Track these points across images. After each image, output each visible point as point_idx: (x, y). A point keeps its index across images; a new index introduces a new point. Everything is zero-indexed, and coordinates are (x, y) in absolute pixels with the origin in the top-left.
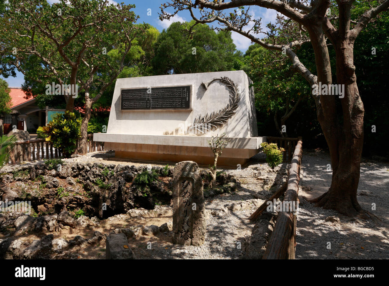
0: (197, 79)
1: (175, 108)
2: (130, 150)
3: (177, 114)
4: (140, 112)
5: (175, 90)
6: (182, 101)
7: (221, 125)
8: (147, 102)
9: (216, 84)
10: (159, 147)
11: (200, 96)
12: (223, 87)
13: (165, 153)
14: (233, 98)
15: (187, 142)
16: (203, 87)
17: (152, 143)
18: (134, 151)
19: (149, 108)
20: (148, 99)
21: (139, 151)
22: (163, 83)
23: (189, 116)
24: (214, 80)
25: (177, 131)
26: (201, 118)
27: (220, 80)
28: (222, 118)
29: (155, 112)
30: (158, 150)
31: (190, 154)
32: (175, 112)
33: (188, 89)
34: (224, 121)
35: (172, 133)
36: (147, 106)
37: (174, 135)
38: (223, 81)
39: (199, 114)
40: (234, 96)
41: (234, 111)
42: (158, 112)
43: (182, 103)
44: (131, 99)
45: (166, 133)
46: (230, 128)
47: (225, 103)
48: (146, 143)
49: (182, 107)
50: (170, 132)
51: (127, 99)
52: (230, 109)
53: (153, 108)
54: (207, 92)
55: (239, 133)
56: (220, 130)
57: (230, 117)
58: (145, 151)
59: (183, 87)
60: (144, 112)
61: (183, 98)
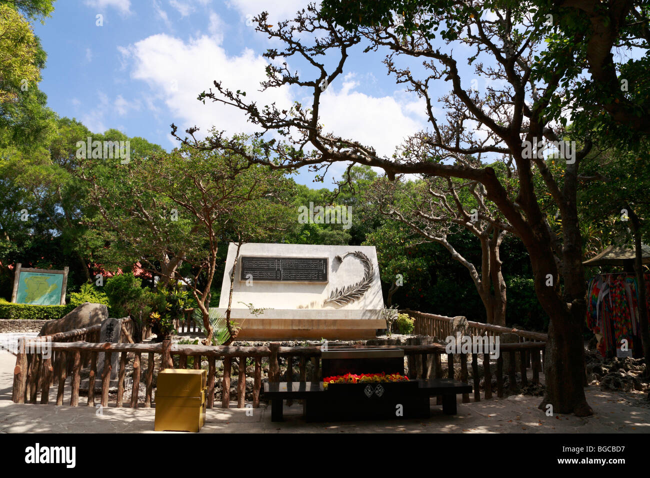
0: (330, 251)
1: (311, 280)
2: (255, 327)
3: (311, 286)
4: (267, 283)
5: (311, 262)
6: (318, 274)
7: (358, 298)
8: (277, 273)
9: (351, 258)
10: (293, 322)
11: (335, 269)
12: (358, 261)
13: (300, 328)
14: (368, 273)
15: (331, 315)
16: (339, 260)
17: (291, 318)
18: (261, 327)
19: (279, 280)
20: (279, 270)
21: (267, 327)
22: (292, 252)
23: (325, 289)
24: (349, 254)
25: (312, 304)
26: (338, 292)
27: (355, 254)
28: (359, 291)
29: (285, 284)
30: (292, 325)
31: (329, 328)
32: (310, 284)
33: (325, 261)
34: (361, 294)
35: (307, 307)
36: (276, 277)
37: (310, 308)
38: (358, 255)
39: (336, 287)
40: (369, 270)
41: (370, 285)
42: (289, 284)
43: (318, 276)
44: (254, 268)
45: (300, 307)
46: (368, 302)
47: (360, 276)
48: (283, 318)
49: (318, 280)
50: (305, 306)
51: (249, 268)
52: (366, 283)
53: (284, 280)
54: (342, 265)
55: (377, 305)
56: (359, 303)
57: (367, 290)
58: (275, 327)
59: (320, 260)
60: (271, 284)
61: (319, 270)
